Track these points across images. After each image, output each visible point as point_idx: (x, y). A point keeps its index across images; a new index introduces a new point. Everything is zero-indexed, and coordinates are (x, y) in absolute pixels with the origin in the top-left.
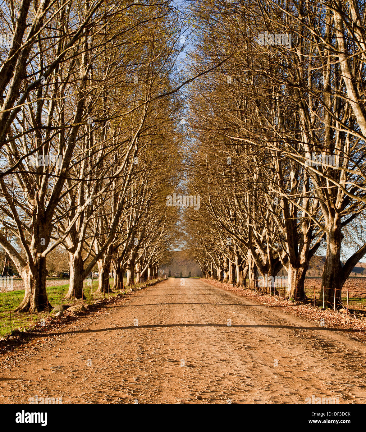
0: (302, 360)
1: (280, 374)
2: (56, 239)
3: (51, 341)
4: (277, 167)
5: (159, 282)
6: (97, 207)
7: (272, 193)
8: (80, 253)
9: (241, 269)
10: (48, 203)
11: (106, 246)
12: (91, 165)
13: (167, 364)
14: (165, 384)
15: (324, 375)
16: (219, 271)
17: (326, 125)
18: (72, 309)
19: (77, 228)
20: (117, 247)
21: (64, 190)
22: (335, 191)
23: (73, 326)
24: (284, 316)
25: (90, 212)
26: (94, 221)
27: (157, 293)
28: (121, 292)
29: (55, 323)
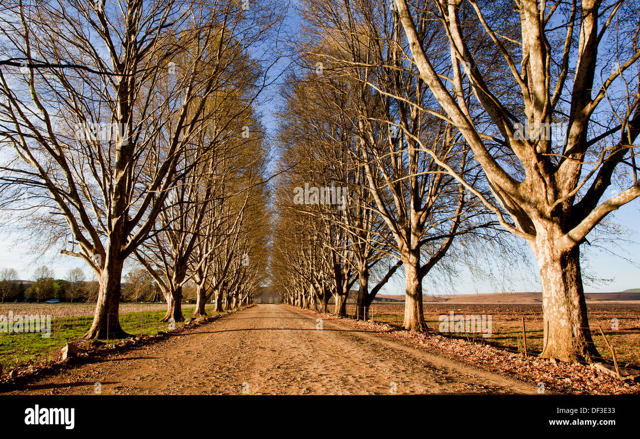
0: (345, 347)
1: (330, 355)
2: (189, 276)
3: (183, 338)
4: (328, 232)
5: (254, 306)
6: (216, 256)
7: (325, 248)
8: (204, 285)
9: (306, 297)
10: (185, 252)
11: (221, 281)
12: (213, 228)
13: (258, 349)
14: (257, 361)
15: (358, 355)
16: (292, 299)
17: (358, 205)
18: (198, 320)
19: (203, 269)
20: (228, 282)
21: (195, 244)
22: (364, 245)
23: (198, 330)
24: (333, 325)
25: (211, 259)
26: (213, 265)
27: (252, 312)
28: (230, 311)
29: (186, 328)
